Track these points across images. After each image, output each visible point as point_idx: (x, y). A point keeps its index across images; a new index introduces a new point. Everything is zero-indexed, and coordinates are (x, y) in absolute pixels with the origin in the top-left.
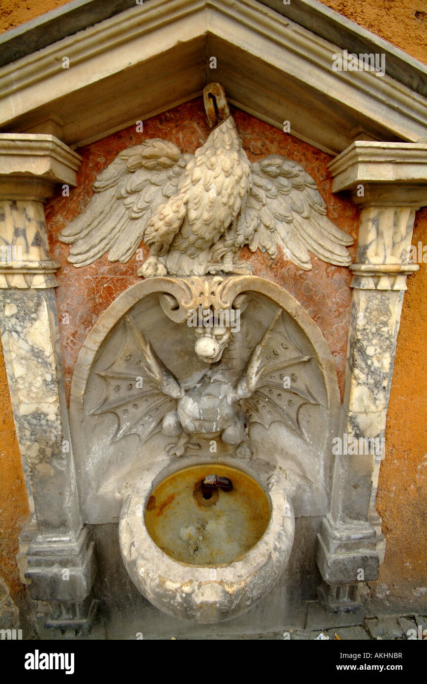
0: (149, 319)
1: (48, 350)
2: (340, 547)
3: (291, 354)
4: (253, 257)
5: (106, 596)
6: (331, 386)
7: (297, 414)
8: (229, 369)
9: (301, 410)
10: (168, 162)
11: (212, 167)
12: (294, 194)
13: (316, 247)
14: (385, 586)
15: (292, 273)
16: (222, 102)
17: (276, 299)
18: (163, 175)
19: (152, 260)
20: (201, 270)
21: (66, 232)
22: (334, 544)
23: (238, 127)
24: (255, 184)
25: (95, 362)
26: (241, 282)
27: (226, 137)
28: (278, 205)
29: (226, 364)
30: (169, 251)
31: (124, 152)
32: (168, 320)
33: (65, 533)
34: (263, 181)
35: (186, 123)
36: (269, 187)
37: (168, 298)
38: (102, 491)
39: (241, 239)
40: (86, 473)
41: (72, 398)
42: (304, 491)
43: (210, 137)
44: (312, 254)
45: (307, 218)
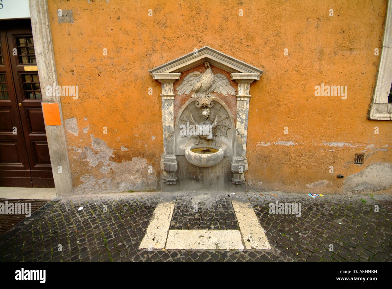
0: (192, 107)
1: (173, 112)
2: (235, 162)
3: (224, 117)
4: (215, 93)
5: (179, 177)
6: (233, 123)
7: (227, 132)
8: (210, 120)
9: (228, 131)
10: (198, 75)
11: (206, 77)
12: (223, 81)
13: (228, 91)
14: (251, 181)
15: (223, 97)
16: (208, 65)
17: (220, 102)
18: (197, 77)
19: (194, 94)
20: (204, 96)
21: (177, 88)
22: (234, 161)
23: (212, 69)
24: (215, 79)
25: (181, 116)
26: (212, 99)
27: (209, 71)
28: (220, 83)
29: (209, 119)
30: (197, 92)
31: (190, 74)
32: (197, 108)
33: (172, 155)
34: (217, 78)
35: (202, 67)
36: (218, 79)
37: (197, 102)
38: (180, 147)
39: (212, 90)
40: (177, 142)
41: (176, 124)
42: (227, 149)
43: (206, 71)
44: (228, 93)
45: (226, 85)
